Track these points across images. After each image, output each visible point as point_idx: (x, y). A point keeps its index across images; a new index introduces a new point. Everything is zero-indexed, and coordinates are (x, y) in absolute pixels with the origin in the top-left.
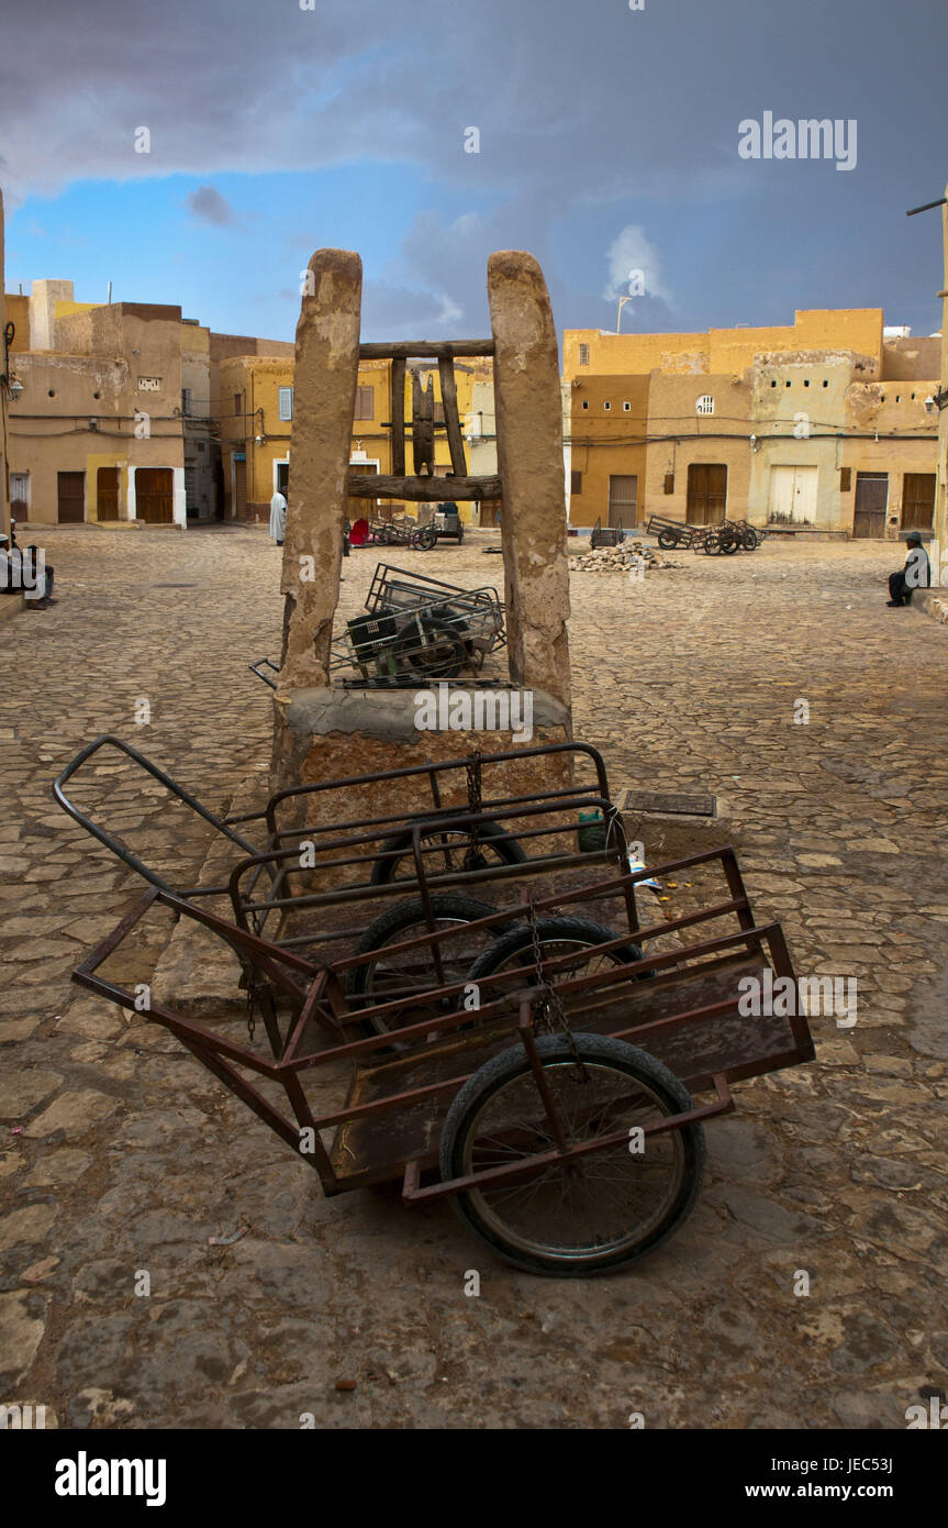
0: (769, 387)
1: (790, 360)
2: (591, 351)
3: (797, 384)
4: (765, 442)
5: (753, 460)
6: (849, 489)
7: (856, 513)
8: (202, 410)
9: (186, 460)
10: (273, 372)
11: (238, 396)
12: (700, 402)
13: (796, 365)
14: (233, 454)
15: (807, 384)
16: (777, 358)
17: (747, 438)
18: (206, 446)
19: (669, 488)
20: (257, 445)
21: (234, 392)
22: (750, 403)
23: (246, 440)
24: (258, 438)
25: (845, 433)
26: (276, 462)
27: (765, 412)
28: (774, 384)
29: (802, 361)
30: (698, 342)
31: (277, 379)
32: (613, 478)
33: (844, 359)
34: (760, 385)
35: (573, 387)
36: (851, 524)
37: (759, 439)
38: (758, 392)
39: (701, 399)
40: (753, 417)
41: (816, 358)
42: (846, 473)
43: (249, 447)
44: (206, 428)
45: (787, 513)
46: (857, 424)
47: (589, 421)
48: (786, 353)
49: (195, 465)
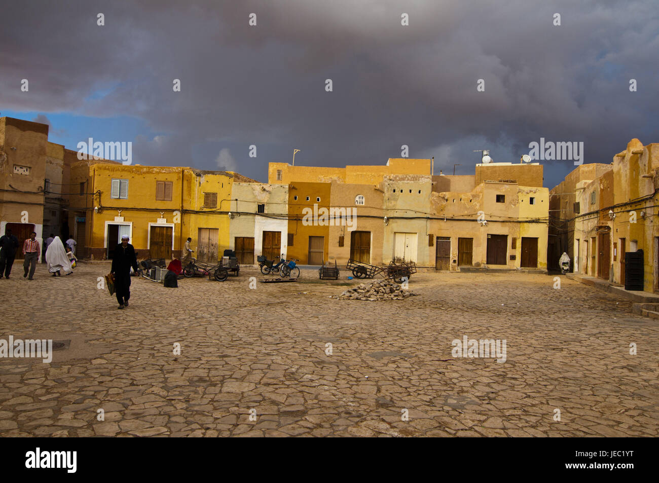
0: (392, 192)
1: (403, 179)
2: (282, 173)
3: (406, 191)
4: (391, 220)
5: (385, 230)
6: (433, 245)
7: (437, 257)
8: (56, 190)
9: (44, 220)
10: (108, 169)
11: (82, 184)
12: (357, 199)
13: (405, 182)
14: (76, 219)
15: (410, 191)
16: (395, 178)
17: (383, 218)
18: (58, 213)
19: (341, 243)
20: (95, 212)
21: (80, 181)
22: (383, 200)
23: (87, 209)
24: (96, 208)
25: (430, 217)
26: (107, 223)
27: (390, 205)
28: (394, 191)
29: (408, 180)
30: (337, 172)
31: (111, 173)
32: (310, 237)
33: (429, 179)
34: (388, 191)
35: (289, 188)
36: (434, 263)
37: (388, 219)
38: (387, 195)
39: (357, 197)
40: (384, 207)
41: (415, 179)
42: (431, 237)
43: (88, 214)
44: (59, 203)
45: (402, 257)
46: (436, 213)
47: (298, 206)
48: (400, 176)
49: (49, 224)
